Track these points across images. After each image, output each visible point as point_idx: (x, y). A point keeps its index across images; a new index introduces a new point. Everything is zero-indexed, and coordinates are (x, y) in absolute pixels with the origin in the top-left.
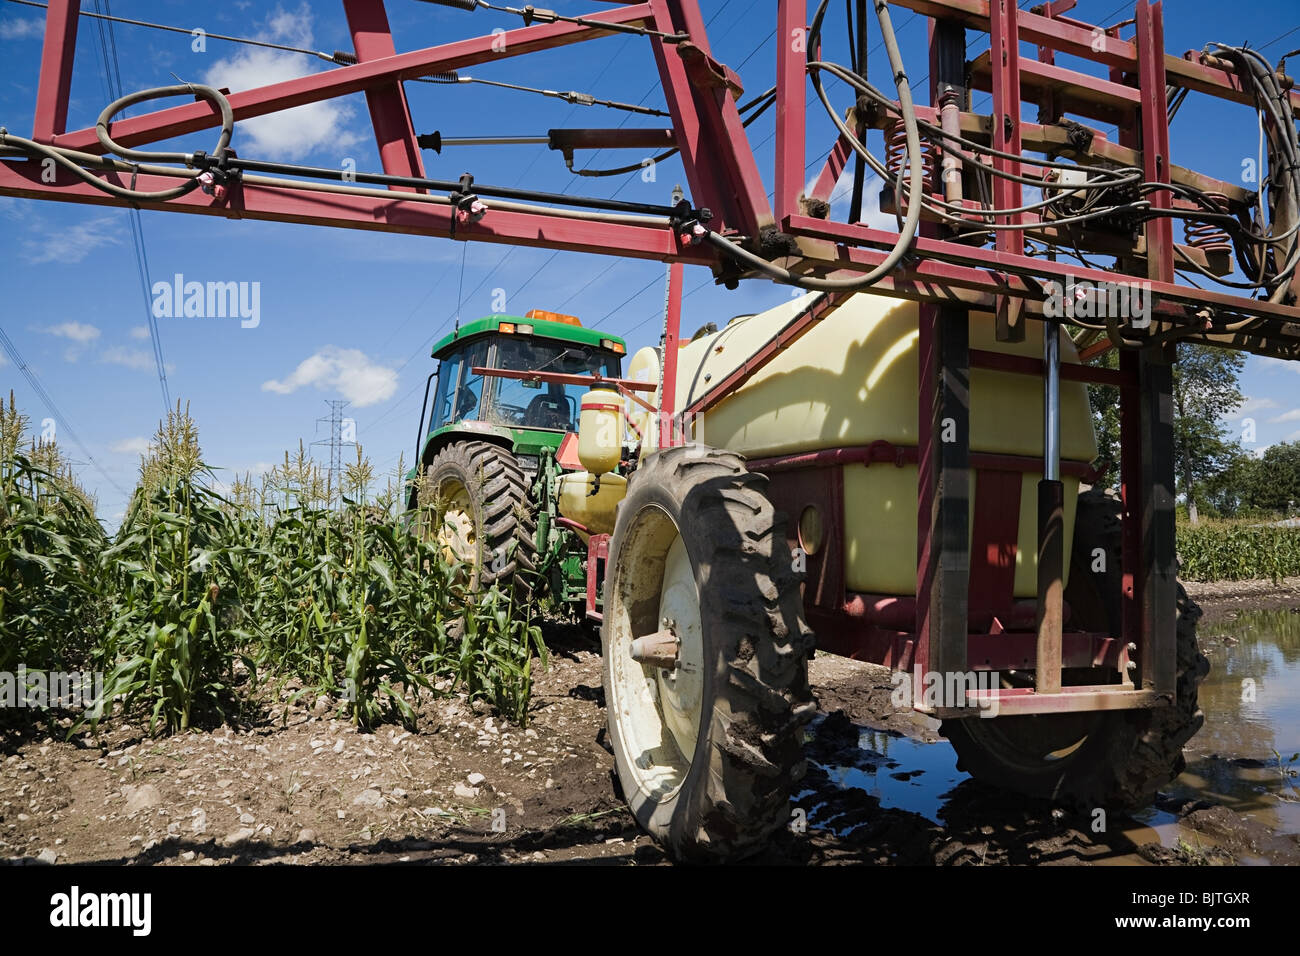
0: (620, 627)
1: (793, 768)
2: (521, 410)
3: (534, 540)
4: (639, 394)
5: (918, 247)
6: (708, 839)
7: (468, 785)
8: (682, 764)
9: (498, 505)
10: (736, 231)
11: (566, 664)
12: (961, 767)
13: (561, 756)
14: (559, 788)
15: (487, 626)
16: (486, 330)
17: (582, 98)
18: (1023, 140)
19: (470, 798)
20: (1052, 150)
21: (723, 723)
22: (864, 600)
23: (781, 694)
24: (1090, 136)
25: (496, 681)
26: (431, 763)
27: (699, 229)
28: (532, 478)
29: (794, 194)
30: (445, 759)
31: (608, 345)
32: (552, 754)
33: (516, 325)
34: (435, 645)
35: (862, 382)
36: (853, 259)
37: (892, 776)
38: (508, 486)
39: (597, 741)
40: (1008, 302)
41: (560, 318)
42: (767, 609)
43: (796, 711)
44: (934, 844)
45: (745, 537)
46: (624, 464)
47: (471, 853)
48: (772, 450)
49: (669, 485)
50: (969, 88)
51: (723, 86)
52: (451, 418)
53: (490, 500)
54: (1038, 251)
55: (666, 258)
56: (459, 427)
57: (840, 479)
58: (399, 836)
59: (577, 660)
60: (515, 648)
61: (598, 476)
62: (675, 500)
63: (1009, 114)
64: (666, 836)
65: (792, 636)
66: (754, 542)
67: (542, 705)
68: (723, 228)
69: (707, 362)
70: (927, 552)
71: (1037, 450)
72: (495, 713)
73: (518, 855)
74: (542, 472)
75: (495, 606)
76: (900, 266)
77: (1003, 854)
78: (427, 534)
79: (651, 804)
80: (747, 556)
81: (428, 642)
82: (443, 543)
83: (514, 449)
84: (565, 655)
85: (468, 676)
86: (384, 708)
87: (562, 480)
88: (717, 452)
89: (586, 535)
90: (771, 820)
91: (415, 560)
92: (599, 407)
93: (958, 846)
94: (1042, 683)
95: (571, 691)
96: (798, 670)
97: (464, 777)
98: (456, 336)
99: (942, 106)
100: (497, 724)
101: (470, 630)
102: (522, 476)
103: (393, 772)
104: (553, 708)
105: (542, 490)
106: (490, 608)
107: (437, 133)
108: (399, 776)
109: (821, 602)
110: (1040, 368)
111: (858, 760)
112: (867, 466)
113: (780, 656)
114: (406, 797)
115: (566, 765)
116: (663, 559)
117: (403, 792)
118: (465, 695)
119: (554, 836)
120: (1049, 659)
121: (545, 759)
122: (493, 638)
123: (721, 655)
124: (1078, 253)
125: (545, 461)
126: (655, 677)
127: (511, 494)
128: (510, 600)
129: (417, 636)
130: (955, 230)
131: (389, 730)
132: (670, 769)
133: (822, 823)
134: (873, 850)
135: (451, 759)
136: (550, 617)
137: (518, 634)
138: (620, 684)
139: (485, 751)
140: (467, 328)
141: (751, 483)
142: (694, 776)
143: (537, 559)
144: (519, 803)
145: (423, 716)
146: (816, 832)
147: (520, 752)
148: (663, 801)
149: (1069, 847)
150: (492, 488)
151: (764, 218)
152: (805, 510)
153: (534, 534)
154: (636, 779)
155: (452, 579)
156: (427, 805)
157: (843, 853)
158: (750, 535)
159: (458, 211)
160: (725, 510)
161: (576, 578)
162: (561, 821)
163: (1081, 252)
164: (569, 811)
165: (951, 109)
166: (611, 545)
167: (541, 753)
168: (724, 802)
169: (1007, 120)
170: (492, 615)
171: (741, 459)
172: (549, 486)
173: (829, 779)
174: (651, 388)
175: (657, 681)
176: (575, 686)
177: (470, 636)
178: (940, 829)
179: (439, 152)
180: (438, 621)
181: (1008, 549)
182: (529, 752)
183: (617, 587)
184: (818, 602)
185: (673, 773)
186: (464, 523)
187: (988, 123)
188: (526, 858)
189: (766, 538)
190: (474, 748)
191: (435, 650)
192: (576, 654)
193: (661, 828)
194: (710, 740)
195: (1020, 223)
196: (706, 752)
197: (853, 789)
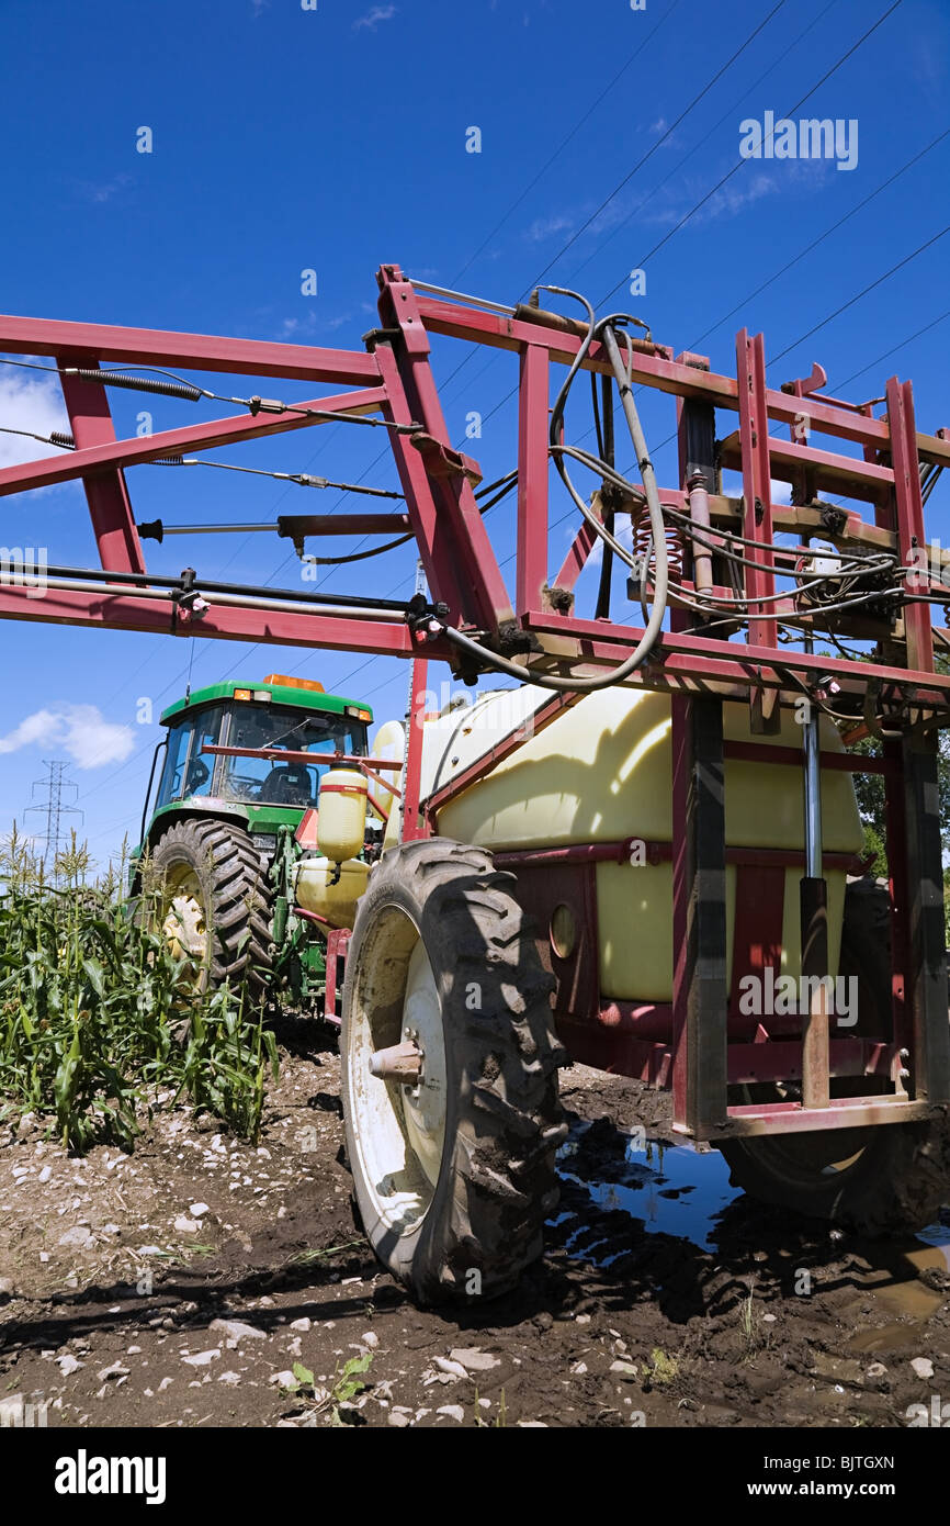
0: (360, 1036)
1: (543, 1199)
2: (257, 783)
3: (271, 929)
4: (384, 773)
5: (664, 643)
6: (452, 1278)
7: (190, 1217)
8: (428, 1189)
9: (229, 892)
10: (475, 626)
11: (306, 1068)
12: (733, 1182)
13: (295, 1179)
14: (292, 1219)
15: (215, 1029)
16: (220, 697)
17: (314, 480)
18: (774, 523)
19: (192, 1233)
20: (806, 532)
21: (468, 1149)
22: (620, 1009)
23: (529, 1116)
24: (844, 517)
25: (226, 1091)
26: (150, 1191)
27: (435, 626)
28: (269, 859)
29: (537, 584)
30: (166, 1185)
31: (353, 713)
32: (286, 1177)
33: (252, 692)
34: (158, 1050)
35: (614, 775)
36: (597, 655)
37: (660, 1193)
38: (242, 870)
39: (337, 1159)
40: (763, 692)
41: (300, 683)
42: (514, 1023)
43: (546, 1134)
44: (702, 1275)
45: (491, 944)
46: (367, 849)
47: (191, 1301)
48: (522, 843)
49: (410, 886)
50: (719, 469)
51: (460, 475)
52: (180, 793)
53: (221, 886)
54: (794, 638)
55: (399, 654)
56: (189, 804)
57: (593, 877)
58: (109, 1282)
59: (318, 1063)
60: (245, 1057)
61: (339, 864)
62: (416, 902)
63: (759, 496)
64: (407, 1274)
65: (541, 1052)
66: (500, 949)
67: (277, 1118)
68: (462, 622)
69: (454, 743)
70: (684, 959)
71: (798, 843)
72: (223, 1129)
73: (243, 1301)
74: (280, 853)
75: (225, 1006)
76: (645, 663)
77: (776, 1285)
78: (151, 922)
79: (392, 1237)
80: (492, 964)
81: (150, 1047)
82: (169, 935)
83: (249, 828)
84: (305, 1057)
85: (194, 1086)
86: (97, 1126)
87: (300, 867)
88: (461, 849)
89: (326, 927)
90: (521, 1255)
91: (138, 952)
92: (340, 789)
93: (727, 1278)
94: (809, 1097)
95: (311, 1100)
96: (547, 1089)
97: (185, 1208)
98: (187, 703)
99: (690, 490)
100: (225, 1143)
101: (197, 1033)
102: (258, 859)
103: (106, 1204)
104: (290, 1121)
105: (280, 873)
106: (220, 1009)
107: (159, 522)
108: (113, 1208)
109: (575, 1009)
110: (799, 758)
111: (623, 1175)
112: (620, 864)
113: (528, 1074)
114: (119, 1234)
115: (301, 1190)
116: (407, 960)
117: (115, 1229)
118: (191, 1108)
119: (284, 1277)
120: (816, 1071)
121: (278, 1183)
122: (222, 1045)
123: (464, 1074)
124: (833, 638)
125: (283, 841)
126: (397, 1091)
127: (245, 879)
128: (241, 1001)
129: (140, 1039)
130: (706, 618)
131: (104, 1152)
132: (415, 1196)
133: (582, 1252)
134: (636, 1283)
135: (172, 1185)
136: (290, 1011)
137: (249, 1041)
138: (359, 1100)
139: (211, 1174)
140: (199, 694)
141: (497, 883)
142: (437, 1204)
143: (274, 950)
144: (247, 1238)
145: (144, 1133)
146: (575, 1263)
147: (250, 1176)
148: (405, 1234)
149: (847, 1275)
150: (225, 871)
151: (504, 612)
152: (558, 908)
153: (272, 921)
154: (377, 1207)
155: (176, 976)
156: (143, 1242)
157: (602, 1287)
158: (496, 941)
159: (179, 609)
160: (470, 914)
161: (316, 970)
162: (292, 1258)
163: (837, 636)
164: (302, 1246)
165: (700, 493)
166: (350, 945)
167: (274, 1176)
168: (469, 1237)
169: (758, 503)
170: (222, 1017)
171: (487, 855)
172: (288, 868)
173: (591, 1199)
174: (397, 766)
175: (400, 1096)
176: (315, 1094)
177: (197, 1041)
178: (709, 1257)
179: (161, 542)
180: (162, 1023)
181: (773, 950)
182: (261, 1175)
183: (356, 992)
184: (571, 1009)
185: (417, 1201)
186: (194, 910)
187: (737, 505)
188: (251, 1304)
189: (513, 944)
190: (199, 1171)
191: (159, 1055)
192: (317, 1056)
193: (403, 1266)
194: (454, 1168)
195: (773, 613)
196: (450, 1181)
197: (616, 1212)
